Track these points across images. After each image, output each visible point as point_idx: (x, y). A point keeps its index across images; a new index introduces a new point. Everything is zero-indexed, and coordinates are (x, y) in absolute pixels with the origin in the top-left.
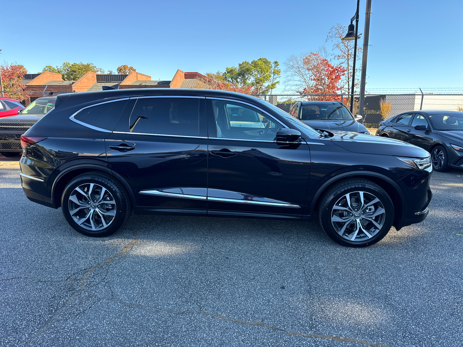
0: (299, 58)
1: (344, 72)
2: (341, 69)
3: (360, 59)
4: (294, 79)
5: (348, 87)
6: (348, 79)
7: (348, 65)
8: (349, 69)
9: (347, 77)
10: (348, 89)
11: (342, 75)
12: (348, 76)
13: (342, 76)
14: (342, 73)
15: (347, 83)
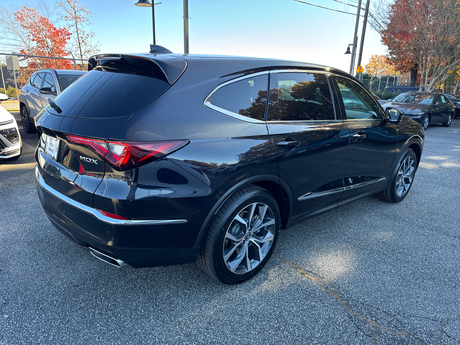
0: (10, 11)
1: (69, 35)
2: (65, 32)
3: (91, 24)
4: (7, 36)
5: (81, 54)
6: (79, 44)
7: (77, 29)
8: (78, 33)
9: (78, 42)
10: (80, 56)
11: (67, 38)
12: (79, 40)
13: (67, 40)
14: (67, 37)
15: (79, 48)
